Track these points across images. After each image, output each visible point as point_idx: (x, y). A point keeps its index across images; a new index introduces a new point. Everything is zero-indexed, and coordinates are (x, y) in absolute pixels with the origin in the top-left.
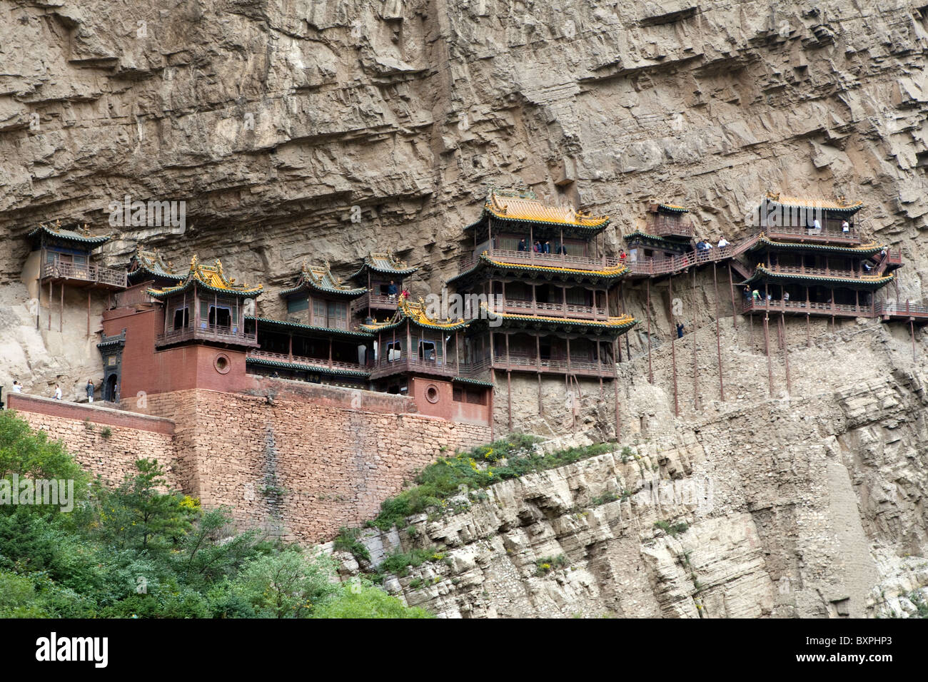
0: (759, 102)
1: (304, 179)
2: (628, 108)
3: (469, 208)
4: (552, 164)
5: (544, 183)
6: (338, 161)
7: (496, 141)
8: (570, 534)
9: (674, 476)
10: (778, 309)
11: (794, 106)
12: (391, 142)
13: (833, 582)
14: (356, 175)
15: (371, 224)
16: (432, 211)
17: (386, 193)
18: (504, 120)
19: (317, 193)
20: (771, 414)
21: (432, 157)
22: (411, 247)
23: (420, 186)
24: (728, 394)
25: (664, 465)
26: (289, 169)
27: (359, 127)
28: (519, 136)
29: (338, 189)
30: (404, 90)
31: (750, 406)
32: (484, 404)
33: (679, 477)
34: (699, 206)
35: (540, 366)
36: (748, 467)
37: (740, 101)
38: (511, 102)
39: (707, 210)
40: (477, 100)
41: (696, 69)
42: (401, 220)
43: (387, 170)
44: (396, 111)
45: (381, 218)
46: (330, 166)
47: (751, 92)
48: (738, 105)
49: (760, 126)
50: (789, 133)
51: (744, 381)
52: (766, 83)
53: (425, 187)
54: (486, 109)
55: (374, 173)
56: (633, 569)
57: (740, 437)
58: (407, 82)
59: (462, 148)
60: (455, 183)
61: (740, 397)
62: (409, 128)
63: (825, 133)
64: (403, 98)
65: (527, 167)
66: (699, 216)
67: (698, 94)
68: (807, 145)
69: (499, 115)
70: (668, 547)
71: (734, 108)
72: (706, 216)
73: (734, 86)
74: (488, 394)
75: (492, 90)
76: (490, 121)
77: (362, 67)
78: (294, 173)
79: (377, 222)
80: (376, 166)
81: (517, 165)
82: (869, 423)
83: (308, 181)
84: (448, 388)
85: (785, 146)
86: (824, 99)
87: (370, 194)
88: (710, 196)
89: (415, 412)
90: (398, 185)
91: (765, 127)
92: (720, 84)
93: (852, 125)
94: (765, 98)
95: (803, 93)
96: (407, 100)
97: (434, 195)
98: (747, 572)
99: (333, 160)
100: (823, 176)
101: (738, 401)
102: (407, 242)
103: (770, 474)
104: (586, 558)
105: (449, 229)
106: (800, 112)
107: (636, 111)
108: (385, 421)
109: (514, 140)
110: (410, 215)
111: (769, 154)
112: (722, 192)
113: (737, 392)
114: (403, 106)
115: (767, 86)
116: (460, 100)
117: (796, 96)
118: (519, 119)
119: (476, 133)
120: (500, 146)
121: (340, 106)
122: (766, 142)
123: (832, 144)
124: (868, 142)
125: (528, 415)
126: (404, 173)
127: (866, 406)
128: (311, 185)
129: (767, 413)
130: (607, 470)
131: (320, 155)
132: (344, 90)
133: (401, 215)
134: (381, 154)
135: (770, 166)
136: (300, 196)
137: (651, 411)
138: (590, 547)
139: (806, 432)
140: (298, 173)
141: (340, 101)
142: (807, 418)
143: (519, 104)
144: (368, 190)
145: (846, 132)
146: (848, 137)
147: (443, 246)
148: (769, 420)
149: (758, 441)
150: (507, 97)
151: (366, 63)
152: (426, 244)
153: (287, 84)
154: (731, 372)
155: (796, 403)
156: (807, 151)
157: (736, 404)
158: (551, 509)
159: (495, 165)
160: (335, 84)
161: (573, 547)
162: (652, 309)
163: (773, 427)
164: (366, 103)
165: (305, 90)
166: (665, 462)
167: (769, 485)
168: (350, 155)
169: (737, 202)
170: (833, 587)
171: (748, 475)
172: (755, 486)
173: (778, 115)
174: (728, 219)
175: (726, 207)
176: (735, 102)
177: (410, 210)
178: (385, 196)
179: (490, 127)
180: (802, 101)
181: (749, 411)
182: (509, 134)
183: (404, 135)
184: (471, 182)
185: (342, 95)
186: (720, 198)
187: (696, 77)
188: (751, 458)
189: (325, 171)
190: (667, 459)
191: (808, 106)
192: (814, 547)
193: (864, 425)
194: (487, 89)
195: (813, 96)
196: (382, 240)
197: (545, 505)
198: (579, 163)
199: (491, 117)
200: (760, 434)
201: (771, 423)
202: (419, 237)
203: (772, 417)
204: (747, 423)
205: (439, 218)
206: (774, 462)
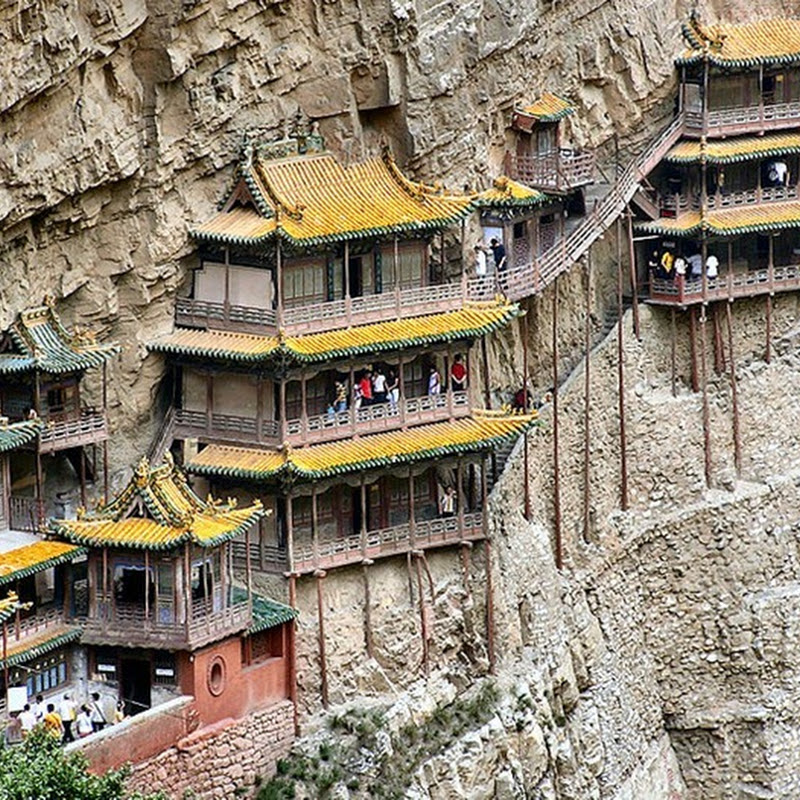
3: (198, 184)
7: (257, 36)
10: (722, 295)
14: (22, 175)
15: (21, 251)
16: (133, 203)
17: (64, 194)
20: (717, 533)
21: (140, 90)
22: (85, 280)
23: (121, 162)
24: (634, 491)
27: (42, 81)
28: (298, 16)
31: (675, 515)
35: (367, 548)
36: (670, 644)
39: (593, 84)
42: (73, 232)
43: (70, 144)
51: (665, 462)
53: (128, 162)
57: (656, 583)
60: (182, 140)
61: (655, 495)
62: (109, 44)
65: (311, 81)
72: (589, 98)
80: (52, 141)
81: (292, 79)
84: (236, 655)
87: (38, 205)
88: (599, 54)
90: (85, 172)
97: (142, 175)
101: (652, 504)
103: (712, 657)
105: (164, 238)
110: (91, 218)
113: (650, 486)
119: (229, 30)
120: (262, 42)
125: (349, 658)
126: (97, 141)
129: (709, 529)
130: (495, 755)
133: (77, 223)
139: (776, 562)
142: (777, 532)
144: (38, 197)
147: (149, 276)
148: (713, 544)
149: (691, 588)
152: (117, 271)
154: (640, 443)
157: (648, 513)
159: (251, 87)
163: (720, 560)
164: (55, 25)
167: (708, 677)
169: (644, 57)
171: (668, 660)
172: (681, 680)
174: (626, 96)
177: (94, 209)
178: (61, 199)
181: (672, 527)
182: (282, 16)
183: (100, 60)
184: (211, 134)
185: (20, 26)
188: (676, 623)
198: (410, 66)
200: (693, 574)
201: (717, 551)
202: (102, 259)
203: (719, 540)
204: (669, 552)
205: (145, 218)
206: (720, 632)
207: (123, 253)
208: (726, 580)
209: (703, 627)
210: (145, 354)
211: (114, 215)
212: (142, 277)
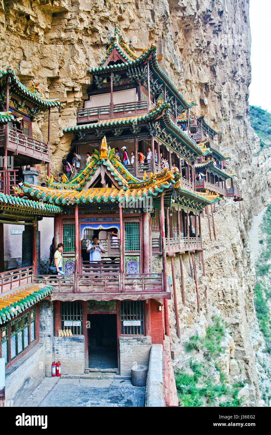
11: (201, 65)
22: (33, 75)
47: (189, 47)
48: (182, 53)
50: (198, 80)
60: (89, 12)
63: (207, 86)
65: (134, 30)
79: (4, 18)
85: (195, 87)
105: (77, 65)
106: (202, 69)
110: (40, 29)
111: (190, 89)
115: (198, 47)
122: (190, 81)
124: (216, 98)
129: (218, 260)
147: (68, 84)
148: (220, 265)
152: (51, 75)
156: (200, 94)
163: (222, 270)
180: (204, 64)
191: (205, 68)
201: (221, 267)
202: (42, 66)
203: (221, 264)
204: (209, 267)
205: (68, 48)
206: (223, 294)
207: (56, 65)
208: (224, 277)
209: (218, 293)
210: (62, 134)
211: (51, 39)
212: (64, 85)
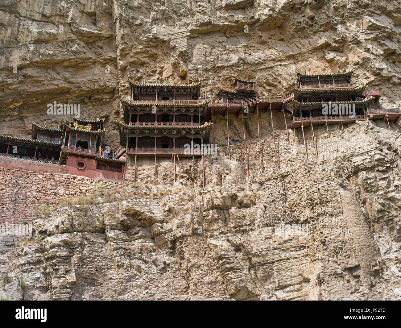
0: (293, 37)
1: (40, 81)
2: (220, 42)
4: (176, 66)
5: (172, 75)
6: (61, 73)
7: (148, 61)
8: (160, 234)
9: (242, 205)
10: (309, 121)
11: (311, 36)
12: (93, 66)
13: (348, 257)
14: (72, 80)
15: (86, 105)
16: (117, 96)
17: (90, 88)
18: (151, 51)
19: (48, 88)
20: (305, 170)
22: (108, 114)
23: (109, 84)
24: (282, 165)
25: (235, 199)
26: (30, 77)
27: (70, 57)
28: (160, 58)
29: (60, 85)
30: (100, 44)
31: (294, 168)
32: (120, 172)
33: (247, 206)
34: (264, 82)
35: (156, 151)
37: (284, 39)
38: (153, 42)
39: (269, 85)
40: (136, 43)
41: (258, 26)
42: (101, 103)
43: (89, 78)
44: (95, 53)
45: (92, 103)
46: (55, 75)
47: (288, 33)
48: (284, 41)
49: (295, 47)
50: (311, 48)
51: (290, 157)
52: (295, 27)
53: (111, 84)
54: (141, 47)
55: (81, 80)
56: (201, 253)
57: (289, 186)
58: (101, 40)
59: (131, 66)
60: (127, 81)
61: (288, 165)
62: (102, 59)
63: (330, 45)
64: (98, 46)
65: (165, 70)
66: (265, 88)
67: (260, 37)
68: (322, 52)
69: (148, 49)
70: (228, 240)
71: (282, 42)
72: (268, 88)
73: (281, 33)
74: (123, 166)
75: (143, 38)
76: (144, 52)
77: (72, 32)
78: (34, 79)
79: (90, 104)
80: (84, 77)
81: (159, 70)
82: (366, 169)
83: (43, 83)
84: (94, 162)
85: (310, 54)
86: (327, 31)
87: (80, 89)
88: (270, 78)
89: (67, 173)
90: (96, 84)
91: (298, 47)
92: (273, 32)
93: (343, 39)
94: (296, 35)
95: (315, 29)
96: (102, 48)
97: (117, 88)
98: (293, 256)
99: (58, 74)
100: (333, 64)
101: (287, 167)
102: (105, 112)
103: (307, 202)
104: (170, 248)
106: (315, 38)
107: (224, 44)
108: (41, 176)
109: (158, 60)
110: (106, 99)
111: (302, 58)
112: (276, 75)
113: (287, 163)
114: (98, 50)
115: (296, 28)
116: (126, 43)
117: (312, 31)
118: (159, 51)
119: (137, 58)
120: (151, 63)
121: (60, 49)
122: (300, 53)
123: (335, 50)
124: (353, 46)
125: (147, 176)
126: (100, 79)
127: (363, 160)
128: (44, 84)
130: (188, 198)
131: (50, 71)
132: (62, 42)
133: (102, 100)
134: (88, 71)
135: (303, 64)
136: (39, 89)
137: (227, 172)
138: (174, 242)
139: (326, 177)
140: (36, 79)
141: (61, 47)
142: (326, 170)
143: (158, 43)
144: (79, 87)
145: (341, 43)
146: (343, 46)
148: (304, 173)
149: (300, 185)
150: (151, 40)
151: (74, 30)
152: (115, 111)
153: (29, 39)
154: (283, 154)
155: (320, 163)
156: (322, 55)
157: (286, 169)
158: (145, 220)
159: (148, 71)
160: (57, 39)
161: (162, 242)
162: (236, 128)
163: (306, 176)
164: (75, 47)
165: (38, 42)
166: (234, 197)
167: (307, 207)
168: (69, 72)
169: (285, 79)
170: (347, 260)
171: (295, 205)
172: (299, 210)
173: (305, 41)
174: (282, 88)
175: (280, 82)
176: (282, 40)
177: (106, 97)
178: (89, 89)
179: (144, 55)
180: (315, 33)
181: (293, 171)
182: (156, 58)
183: (100, 62)
184: (135, 80)
185: (61, 44)
186: (275, 78)
187: (259, 30)
188: (296, 195)
189: (52, 78)
190: (236, 196)
191: (319, 34)
192: (333, 237)
193: (362, 170)
194: (141, 38)
195: (320, 29)
196: (93, 112)
197: (140, 217)
198: (189, 63)
199: (144, 50)
200: (300, 182)
